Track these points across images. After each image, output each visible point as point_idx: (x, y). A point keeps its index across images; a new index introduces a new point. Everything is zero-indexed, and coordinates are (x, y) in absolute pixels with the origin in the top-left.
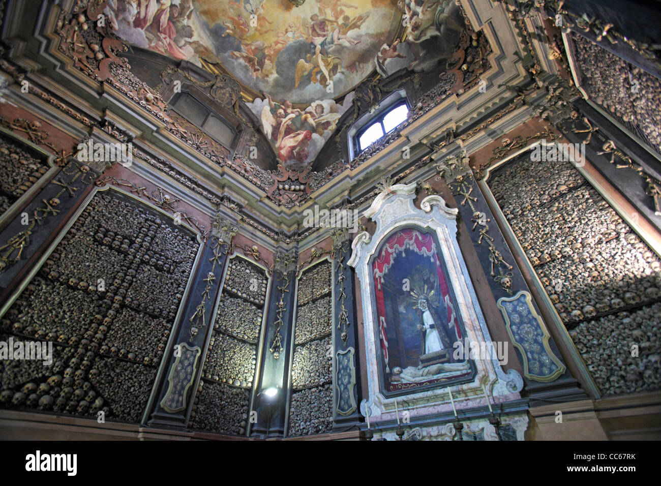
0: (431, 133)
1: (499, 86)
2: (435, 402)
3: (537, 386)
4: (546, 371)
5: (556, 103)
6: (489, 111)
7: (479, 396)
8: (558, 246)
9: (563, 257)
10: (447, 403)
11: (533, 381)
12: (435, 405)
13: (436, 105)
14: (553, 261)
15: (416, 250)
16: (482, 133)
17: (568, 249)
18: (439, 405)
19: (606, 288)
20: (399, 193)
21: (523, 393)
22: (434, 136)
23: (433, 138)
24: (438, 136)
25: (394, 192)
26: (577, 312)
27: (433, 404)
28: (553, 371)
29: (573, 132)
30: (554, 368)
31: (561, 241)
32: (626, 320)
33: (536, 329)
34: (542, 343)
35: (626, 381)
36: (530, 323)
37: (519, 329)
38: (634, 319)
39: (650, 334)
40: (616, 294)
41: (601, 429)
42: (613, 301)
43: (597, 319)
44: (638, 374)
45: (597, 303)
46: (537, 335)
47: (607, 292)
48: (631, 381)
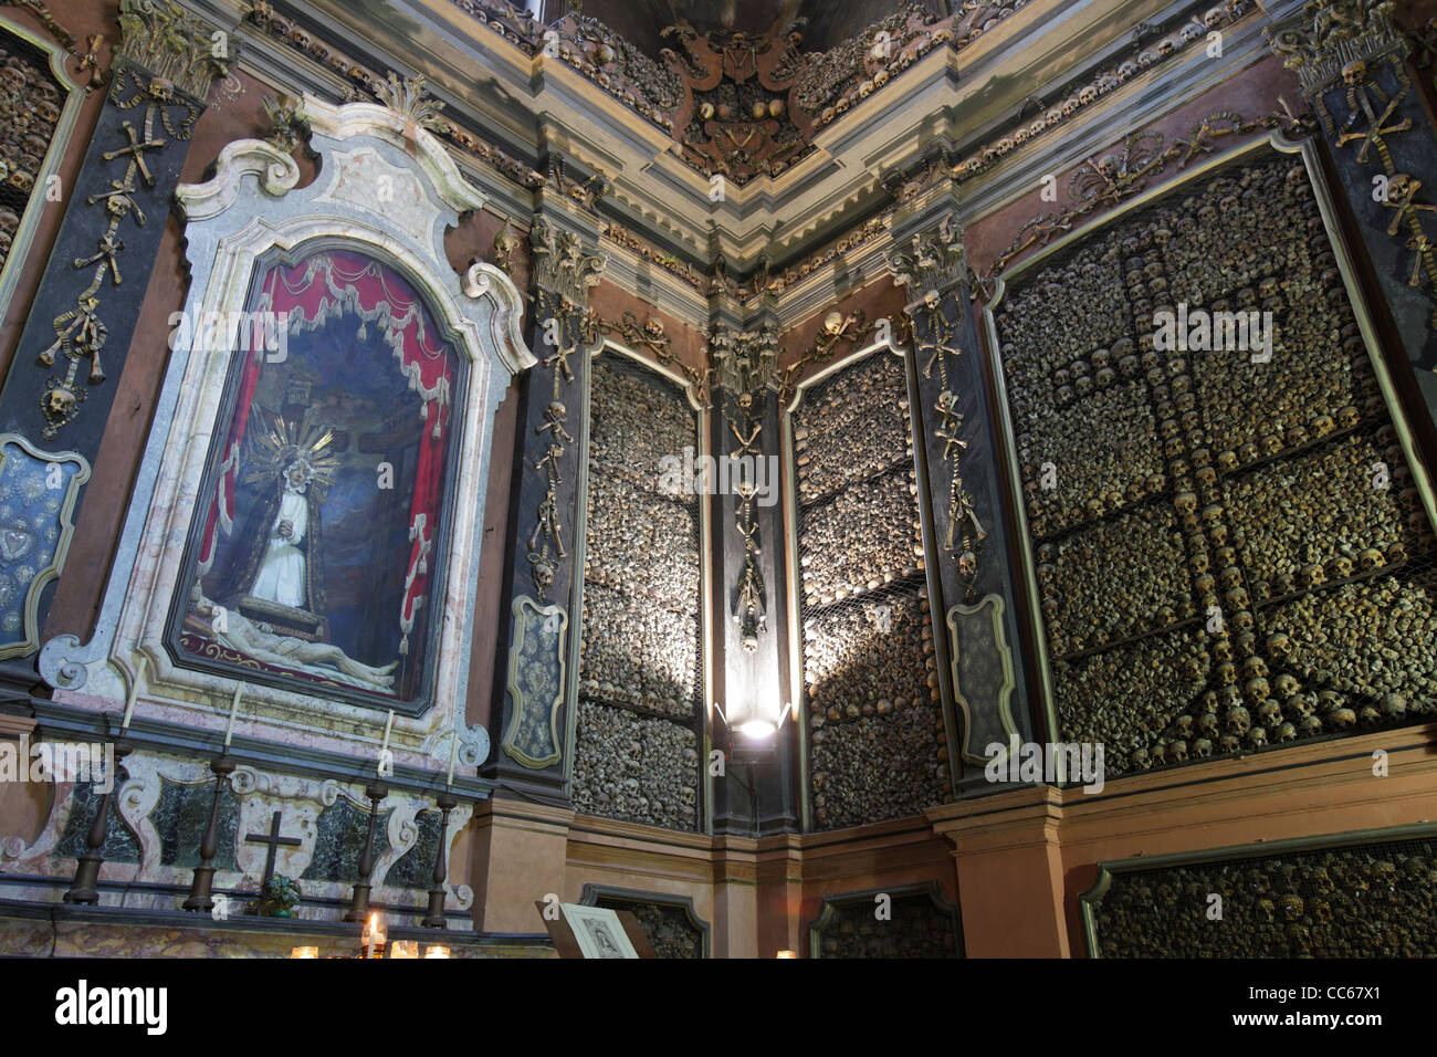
0: (576, 138)
1: (711, 222)
2: (308, 724)
3: (515, 768)
4: (535, 749)
5: (743, 355)
6: (662, 233)
7: (411, 748)
8: (624, 573)
9: (621, 592)
10: (338, 737)
11: (512, 759)
12: (305, 731)
13: (636, 108)
14: (605, 587)
15: (399, 352)
16: (633, 260)
17: (632, 585)
18: (319, 734)
19: (640, 673)
20: (422, 162)
21: (486, 771)
22: (573, 151)
23: (567, 150)
24: (577, 158)
25: (412, 146)
26: (595, 684)
27: (307, 728)
28: (544, 755)
29: (731, 422)
30: (548, 750)
31: (633, 567)
32: (635, 726)
33: (551, 682)
34: (551, 707)
35: (595, 801)
36: (548, 665)
37: (527, 665)
38: (642, 728)
39: (647, 754)
40: (643, 685)
41: (564, 853)
42: (635, 694)
43: (606, 705)
44: (612, 796)
45: (620, 685)
46: (548, 691)
47: (637, 677)
48: (601, 803)
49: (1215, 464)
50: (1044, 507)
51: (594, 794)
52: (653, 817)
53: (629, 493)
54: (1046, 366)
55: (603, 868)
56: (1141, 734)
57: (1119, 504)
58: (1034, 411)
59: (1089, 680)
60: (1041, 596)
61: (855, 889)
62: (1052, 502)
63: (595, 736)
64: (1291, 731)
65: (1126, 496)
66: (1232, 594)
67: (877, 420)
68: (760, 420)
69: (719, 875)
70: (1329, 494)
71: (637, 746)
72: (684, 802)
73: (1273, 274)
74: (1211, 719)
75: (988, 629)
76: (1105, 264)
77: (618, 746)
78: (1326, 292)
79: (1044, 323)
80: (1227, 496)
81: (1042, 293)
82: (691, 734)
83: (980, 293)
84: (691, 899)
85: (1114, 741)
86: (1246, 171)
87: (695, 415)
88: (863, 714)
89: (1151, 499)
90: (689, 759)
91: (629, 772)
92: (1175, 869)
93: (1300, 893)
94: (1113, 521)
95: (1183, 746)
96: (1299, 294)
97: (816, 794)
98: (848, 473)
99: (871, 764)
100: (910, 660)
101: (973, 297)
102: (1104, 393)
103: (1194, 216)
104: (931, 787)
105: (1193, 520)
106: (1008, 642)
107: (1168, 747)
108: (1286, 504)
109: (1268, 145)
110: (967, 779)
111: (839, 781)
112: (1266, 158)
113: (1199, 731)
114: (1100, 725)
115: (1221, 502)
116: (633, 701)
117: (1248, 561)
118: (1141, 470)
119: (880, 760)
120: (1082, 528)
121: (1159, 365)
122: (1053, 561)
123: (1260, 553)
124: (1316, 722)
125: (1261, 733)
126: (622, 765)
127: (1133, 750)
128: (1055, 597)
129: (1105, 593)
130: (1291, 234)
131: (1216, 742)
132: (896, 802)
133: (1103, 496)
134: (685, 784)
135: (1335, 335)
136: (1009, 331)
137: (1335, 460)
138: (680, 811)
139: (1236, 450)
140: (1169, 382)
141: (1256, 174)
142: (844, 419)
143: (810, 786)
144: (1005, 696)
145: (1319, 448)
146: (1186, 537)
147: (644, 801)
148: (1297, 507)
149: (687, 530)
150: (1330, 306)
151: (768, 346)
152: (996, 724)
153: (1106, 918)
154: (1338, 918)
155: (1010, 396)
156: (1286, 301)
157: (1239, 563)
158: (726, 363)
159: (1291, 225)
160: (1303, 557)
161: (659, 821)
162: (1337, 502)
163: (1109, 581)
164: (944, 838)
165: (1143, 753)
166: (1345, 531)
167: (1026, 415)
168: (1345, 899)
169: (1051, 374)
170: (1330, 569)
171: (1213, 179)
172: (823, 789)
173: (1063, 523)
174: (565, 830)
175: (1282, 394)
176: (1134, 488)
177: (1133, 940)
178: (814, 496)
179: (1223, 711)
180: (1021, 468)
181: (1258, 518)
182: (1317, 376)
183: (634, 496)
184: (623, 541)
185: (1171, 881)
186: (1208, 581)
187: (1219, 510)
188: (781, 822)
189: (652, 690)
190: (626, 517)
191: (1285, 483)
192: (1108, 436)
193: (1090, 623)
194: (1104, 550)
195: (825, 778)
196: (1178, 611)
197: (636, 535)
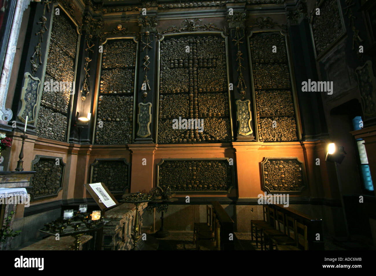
8: (55, 72)
11: (20, 120)
26: (44, 101)
28: (30, 120)
29: (86, 41)
30: (31, 119)
31: (58, 72)
32: (53, 114)
33: (34, 99)
34: (33, 107)
35: (40, 133)
36: (34, 94)
37: (27, 93)
38: (55, 115)
39: (55, 122)
40: (56, 104)
41: (33, 147)
42: (54, 106)
43: (46, 107)
44: (45, 132)
45: (50, 103)
46: (33, 102)
47: (55, 101)
48: (42, 133)
49: (198, 90)
50: (163, 87)
51: (40, 131)
52: (54, 138)
53: (59, 51)
54: (170, 59)
55: (42, 151)
56: (174, 136)
57: (179, 92)
58: (165, 67)
59: (166, 124)
60: (159, 105)
61: (104, 158)
62: (165, 87)
63: (43, 116)
64: (200, 140)
65: (180, 90)
66: (196, 114)
67: (127, 55)
68: (95, 43)
69: (69, 152)
70: (215, 101)
71: (53, 119)
72: (62, 134)
73: (216, 59)
74: (187, 136)
75: (147, 109)
76: (186, 42)
77: (48, 119)
78: (223, 66)
79: (171, 49)
80: (199, 96)
81: (172, 43)
82: (66, 118)
83: (158, 37)
84: (62, 158)
85: (168, 136)
86: (215, 37)
87: (78, 35)
88: (112, 120)
89: (185, 93)
90: (65, 124)
91: (50, 126)
92: (176, 161)
93: (196, 167)
94: (177, 95)
95: (181, 140)
96: (219, 64)
97: (96, 136)
98: (117, 65)
99: (112, 132)
100: (127, 111)
101: (156, 37)
102: (180, 69)
103: (204, 41)
104: (127, 139)
105: (192, 99)
106: (151, 113)
107: (178, 139)
108: (208, 101)
109: (220, 34)
110: (137, 139)
111: (103, 134)
112: (219, 36)
113: (185, 137)
114: (166, 133)
115: (198, 97)
116: (53, 107)
117: (200, 109)
118: (185, 87)
119: (115, 131)
120: (170, 94)
121: (192, 67)
122: (163, 99)
123: (202, 109)
124: (205, 139)
125: (195, 140)
126: (49, 124)
127: (172, 139)
128: (162, 106)
129: (172, 108)
130: (220, 53)
131: (188, 140)
132: (117, 141)
133: (176, 89)
134: (63, 130)
135: (223, 74)
136: (163, 48)
137: (218, 96)
138: (61, 136)
139: (202, 89)
140: (193, 71)
141: (217, 38)
142: (118, 52)
143: (95, 134)
144: (149, 124)
145: (215, 93)
146: (190, 102)
147: (53, 133)
148: (210, 102)
149: (72, 65)
150: (223, 69)
151: (100, 25)
152: (146, 129)
153: (161, 168)
154: (201, 171)
155: (160, 62)
156: (216, 65)
157: (198, 109)
158: (88, 25)
159: (220, 51)
160: (209, 111)
161: (56, 139)
162: (216, 103)
163: (174, 106)
164: (130, 150)
165: (174, 140)
166: (216, 109)
167: (163, 67)
168: (203, 168)
169: (170, 60)
170: (213, 114)
171: (209, 35)
172: (98, 135)
173: (167, 92)
174: (34, 141)
175: (212, 81)
176: (182, 90)
177: (165, 173)
178: (106, 67)
179: (190, 135)
180: (160, 78)
181: (203, 102)
182: (218, 80)
183: (61, 52)
184: (56, 64)
185: (175, 163)
186: (192, 111)
187: (197, 99)
188: (87, 141)
189: (58, 105)
190: (58, 57)
191: (209, 97)
192: (179, 78)
193: (168, 113)
194: (174, 100)
195: (99, 133)
196: (185, 115)
197: (60, 63)
